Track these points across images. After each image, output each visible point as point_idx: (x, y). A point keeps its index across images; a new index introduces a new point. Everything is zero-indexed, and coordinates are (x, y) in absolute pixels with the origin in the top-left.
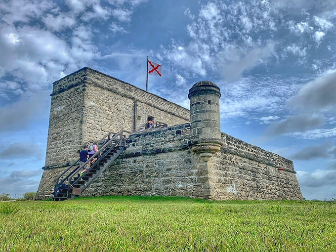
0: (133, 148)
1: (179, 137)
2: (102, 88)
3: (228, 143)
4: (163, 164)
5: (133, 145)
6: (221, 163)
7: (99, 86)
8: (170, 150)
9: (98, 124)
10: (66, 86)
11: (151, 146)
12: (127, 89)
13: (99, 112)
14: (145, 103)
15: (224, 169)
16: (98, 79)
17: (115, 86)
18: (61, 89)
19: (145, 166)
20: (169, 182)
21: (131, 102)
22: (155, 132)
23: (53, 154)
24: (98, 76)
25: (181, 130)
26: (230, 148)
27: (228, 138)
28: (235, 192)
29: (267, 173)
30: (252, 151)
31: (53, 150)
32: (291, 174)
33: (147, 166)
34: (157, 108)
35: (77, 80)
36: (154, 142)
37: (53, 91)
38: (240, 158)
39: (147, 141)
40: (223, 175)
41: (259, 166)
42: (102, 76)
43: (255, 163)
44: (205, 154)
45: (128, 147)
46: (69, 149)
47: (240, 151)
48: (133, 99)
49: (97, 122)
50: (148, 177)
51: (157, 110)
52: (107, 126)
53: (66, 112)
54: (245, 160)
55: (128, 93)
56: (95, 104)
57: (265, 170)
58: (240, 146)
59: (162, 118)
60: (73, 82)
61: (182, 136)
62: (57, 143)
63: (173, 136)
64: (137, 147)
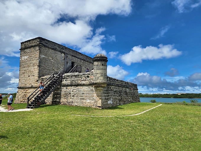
0: (66, 82)
1: (88, 79)
2: (48, 47)
3: (110, 81)
4: (80, 91)
5: (66, 80)
6: (106, 91)
7: (47, 47)
8: (84, 85)
9: (47, 67)
10: (29, 46)
11: (74, 82)
12: (61, 48)
13: (47, 60)
14: (70, 55)
15: (108, 93)
16: (46, 43)
17: (55, 47)
18: (25, 47)
19: (72, 91)
20: (83, 99)
21: (63, 55)
22: (76, 75)
23: (23, 81)
24: (46, 42)
25: (89, 75)
26: (111, 83)
27: (110, 79)
28: (112, 103)
29: (126, 92)
30: (120, 83)
31: (23, 79)
32: (136, 90)
33: (73, 91)
34: (76, 57)
35: (35, 43)
36: (76, 80)
37: (21, 48)
38: (114, 87)
39: (73, 79)
40: (107, 96)
41: (122, 89)
42: (48, 42)
43: (121, 88)
44: (100, 88)
45: (63, 81)
46: (32, 79)
47: (115, 84)
48: (64, 53)
49: (46, 66)
50: (73, 96)
51: (76, 58)
52: (51, 67)
53: (29, 60)
54: (117, 87)
55: (62, 50)
56: (45, 57)
57: (125, 90)
58: (115, 81)
59: (79, 62)
60: (32, 44)
61: (89, 78)
62: (25, 76)
63: (85, 78)
64: (68, 82)
